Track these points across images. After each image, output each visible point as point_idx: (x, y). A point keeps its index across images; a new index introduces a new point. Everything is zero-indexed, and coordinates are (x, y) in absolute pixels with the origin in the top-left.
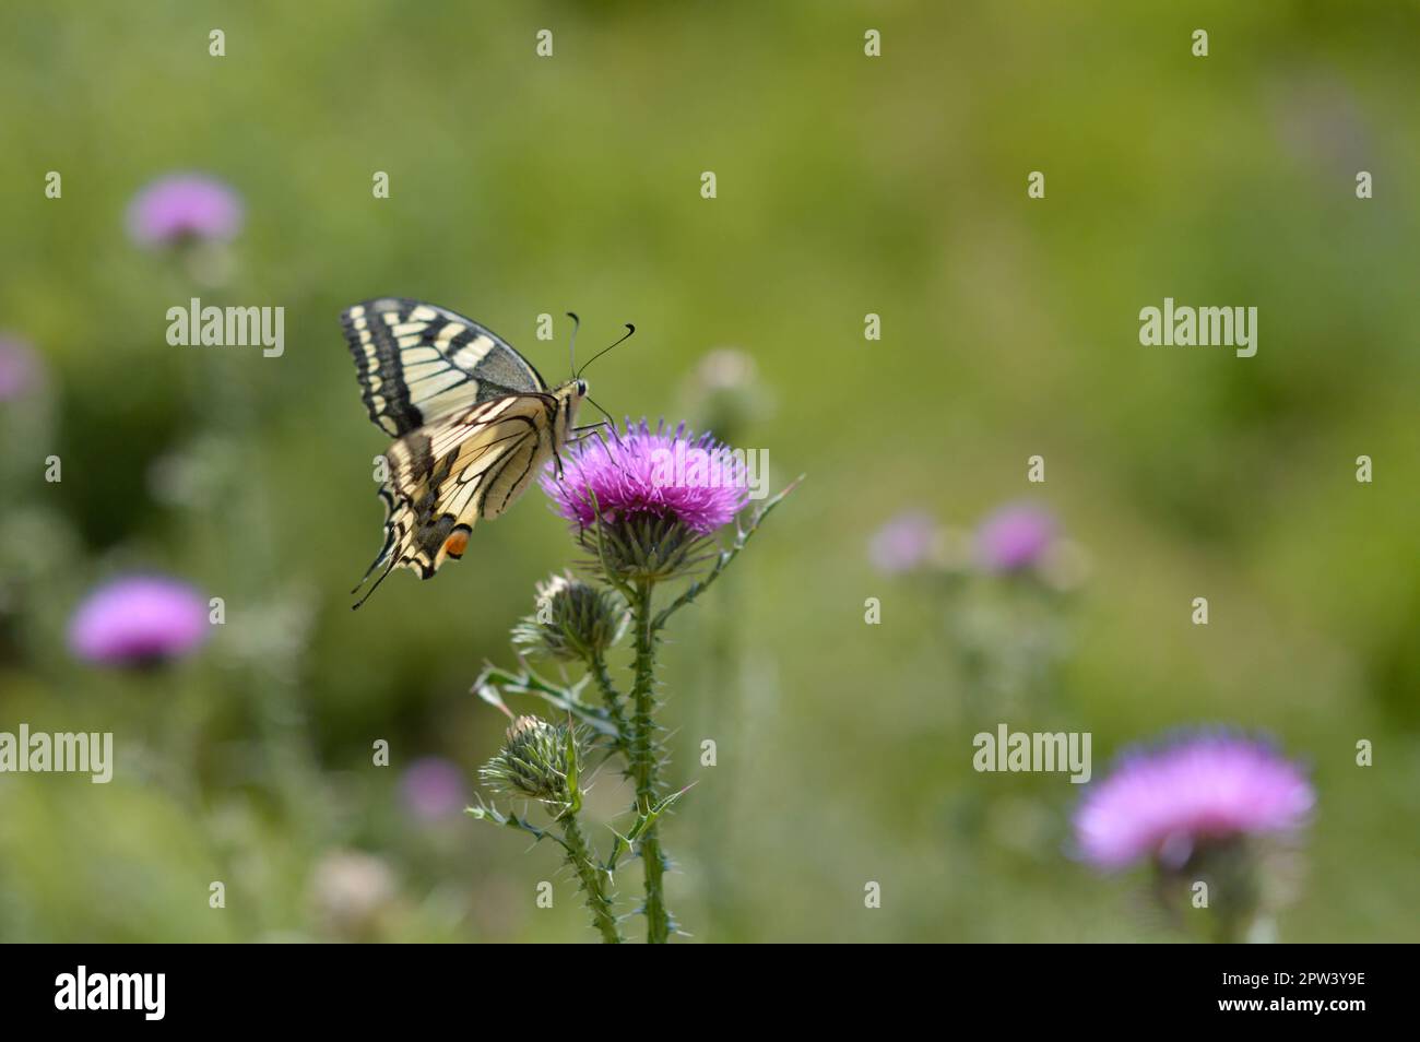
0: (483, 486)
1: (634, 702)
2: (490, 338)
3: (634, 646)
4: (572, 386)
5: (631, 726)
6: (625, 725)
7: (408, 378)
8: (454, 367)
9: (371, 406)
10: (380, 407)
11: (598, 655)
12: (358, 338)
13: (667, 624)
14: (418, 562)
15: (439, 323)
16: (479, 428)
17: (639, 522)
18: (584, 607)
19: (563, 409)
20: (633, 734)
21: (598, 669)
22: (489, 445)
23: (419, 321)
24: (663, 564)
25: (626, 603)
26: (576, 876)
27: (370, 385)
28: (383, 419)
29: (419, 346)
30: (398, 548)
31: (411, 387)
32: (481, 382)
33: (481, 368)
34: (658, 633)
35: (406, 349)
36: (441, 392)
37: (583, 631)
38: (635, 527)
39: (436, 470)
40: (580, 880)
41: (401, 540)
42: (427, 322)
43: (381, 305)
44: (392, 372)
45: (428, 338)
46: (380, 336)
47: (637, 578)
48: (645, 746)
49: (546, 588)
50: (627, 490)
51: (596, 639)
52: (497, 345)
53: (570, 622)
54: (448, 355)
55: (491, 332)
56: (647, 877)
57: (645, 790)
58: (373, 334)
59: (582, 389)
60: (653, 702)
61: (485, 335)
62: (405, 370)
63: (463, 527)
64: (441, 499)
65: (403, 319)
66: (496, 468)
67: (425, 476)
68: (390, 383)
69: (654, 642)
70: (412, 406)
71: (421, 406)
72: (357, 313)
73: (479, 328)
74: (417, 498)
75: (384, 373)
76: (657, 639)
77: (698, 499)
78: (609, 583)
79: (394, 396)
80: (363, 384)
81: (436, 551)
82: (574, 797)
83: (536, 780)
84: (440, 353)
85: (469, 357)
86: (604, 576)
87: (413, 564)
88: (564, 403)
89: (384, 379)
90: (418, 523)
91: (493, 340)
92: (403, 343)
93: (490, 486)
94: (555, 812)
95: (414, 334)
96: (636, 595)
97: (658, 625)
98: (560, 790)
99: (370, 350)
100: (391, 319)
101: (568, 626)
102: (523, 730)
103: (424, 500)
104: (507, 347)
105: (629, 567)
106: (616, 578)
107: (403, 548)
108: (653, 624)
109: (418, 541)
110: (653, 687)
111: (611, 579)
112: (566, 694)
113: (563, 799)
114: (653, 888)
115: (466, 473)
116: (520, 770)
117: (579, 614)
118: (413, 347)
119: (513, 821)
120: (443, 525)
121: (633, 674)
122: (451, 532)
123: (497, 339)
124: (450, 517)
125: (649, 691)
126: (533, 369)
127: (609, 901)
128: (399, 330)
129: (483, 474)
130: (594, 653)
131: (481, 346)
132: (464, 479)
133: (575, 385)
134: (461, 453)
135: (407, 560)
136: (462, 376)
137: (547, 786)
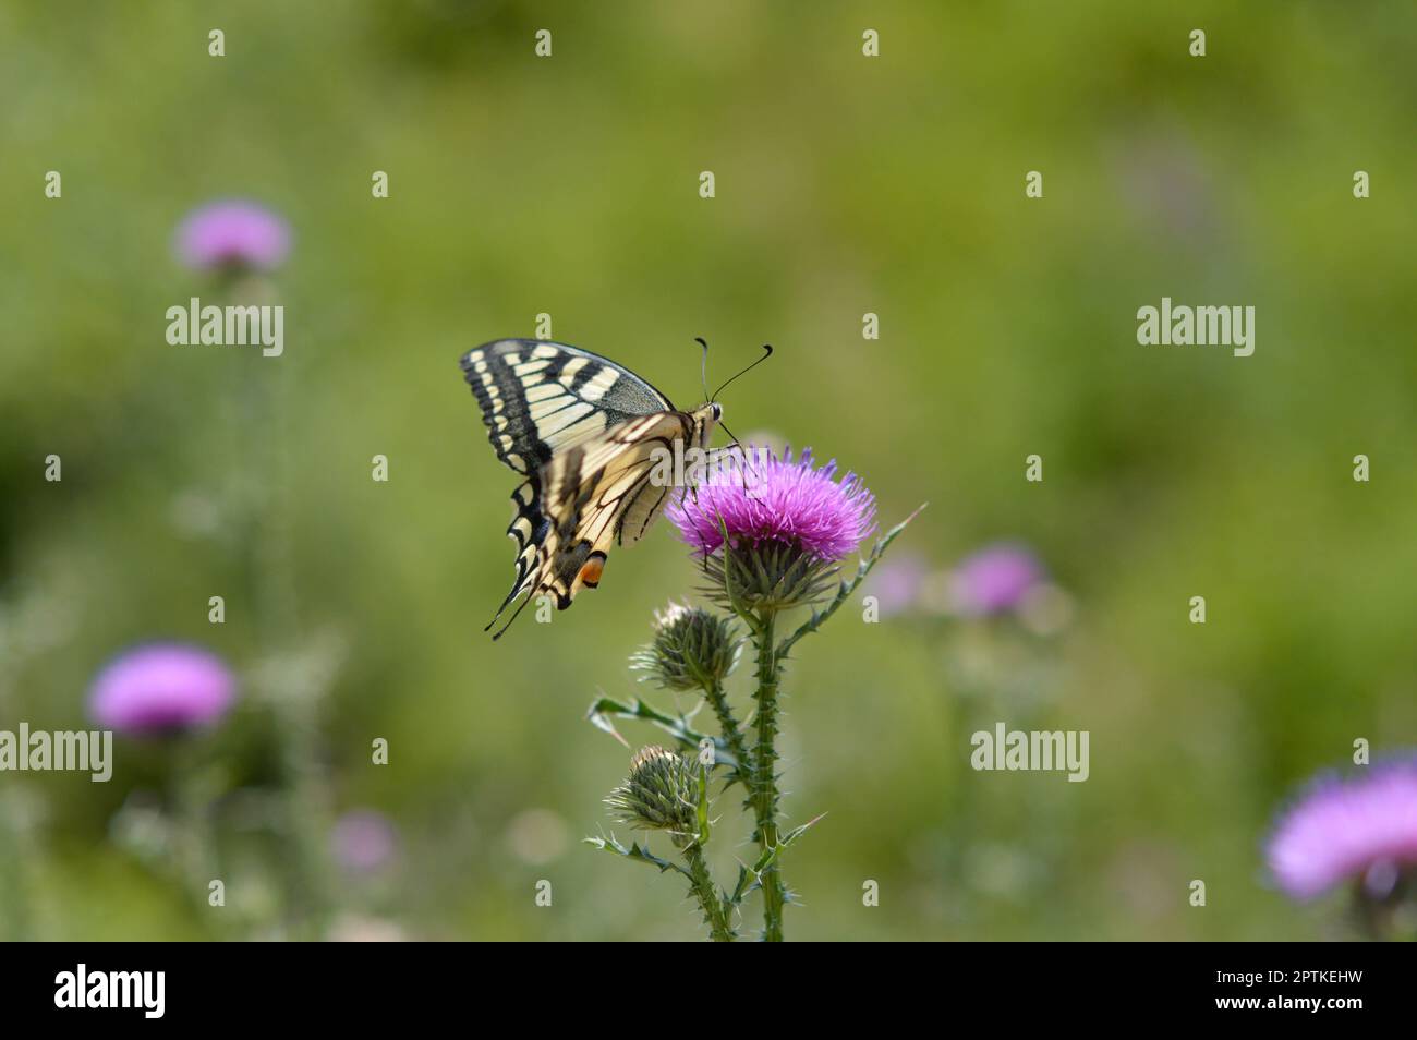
0: (619, 511)
1: (756, 731)
2: (616, 369)
3: (757, 675)
4: (706, 410)
5: (751, 755)
6: (745, 755)
7: (534, 416)
8: (581, 400)
9: (499, 445)
10: (507, 446)
11: (717, 683)
12: (480, 380)
13: (792, 652)
14: (555, 590)
15: (562, 359)
16: (625, 446)
17: (766, 550)
18: (705, 635)
19: (699, 431)
20: (755, 764)
21: (716, 698)
22: (629, 468)
23: (541, 359)
24: (789, 592)
25: (750, 631)
26: (701, 908)
27: (496, 425)
28: (511, 457)
29: (542, 383)
30: (540, 574)
31: (538, 424)
32: (609, 412)
33: (609, 399)
34: (781, 662)
35: (530, 387)
36: (570, 425)
37: (703, 660)
38: (761, 554)
39: (582, 491)
40: (704, 912)
41: (544, 564)
42: (548, 359)
43: (500, 348)
44: (518, 411)
45: (551, 375)
46: (502, 377)
47: (760, 607)
48: (768, 776)
49: (663, 615)
50: (756, 518)
51: (716, 668)
52: (623, 375)
53: (691, 650)
54: (573, 389)
55: (615, 363)
56: (767, 908)
57: (766, 821)
58: (495, 376)
59: (717, 413)
60: (777, 732)
61: (610, 366)
62: (531, 407)
63: (599, 554)
64: (581, 523)
65: (525, 358)
66: (633, 492)
67: (572, 497)
68: (516, 422)
69: (778, 671)
70: (541, 441)
71: (549, 441)
72: (477, 356)
73: (602, 360)
74: (562, 520)
75: (510, 413)
76: (780, 668)
77: (828, 527)
78: (734, 611)
79: (522, 433)
80: (488, 425)
81: (573, 579)
82: (704, 828)
83: (663, 811)
84: (565, 387)
85: (595, 389)
86: (729, 604)
87: (550, 592)
88: (699, 425)
89: (509, 419)
90: (559, 548)
91: (619, 371)
92: (527, 382)
93: (626, 510)
94: (681, 843)
95: (537, 372)
96: (760, 624)
97: (783, 654)
98: (687, 821)
99: (493, 391)
100: (512, 359)
101: (690, 654)
102: (649, 759)
103: (568, 523)
104: (631, 375)
105: (756, 596)
106: (741, 606)
107: (544, 574)
108: (777, 652)
109: (556, 567)
110: (776, 717)
111: (736, 607)
112: (679, 723)
113: (691, 830)
114: (774, 920)
115: (606, 495)
116: (646, 800)
117: (699, 643)
118: (536, 385)
119: (636, 852)
120: (579, 552)
121: (756, 703)
122: (588, 558)
123: (622, 369)
124: (587, 543)
125: (773, 721)
126: (662, 396)
127: (733, 934)
128: (521, 370)
129: (621, 498)
130: (713, 682)
131: (607, 378)
132: (603, 503)
133: (710, 409)
134: (606, 474)
135: (545, 588)
136: (591, 408)
137: (675, 817)
